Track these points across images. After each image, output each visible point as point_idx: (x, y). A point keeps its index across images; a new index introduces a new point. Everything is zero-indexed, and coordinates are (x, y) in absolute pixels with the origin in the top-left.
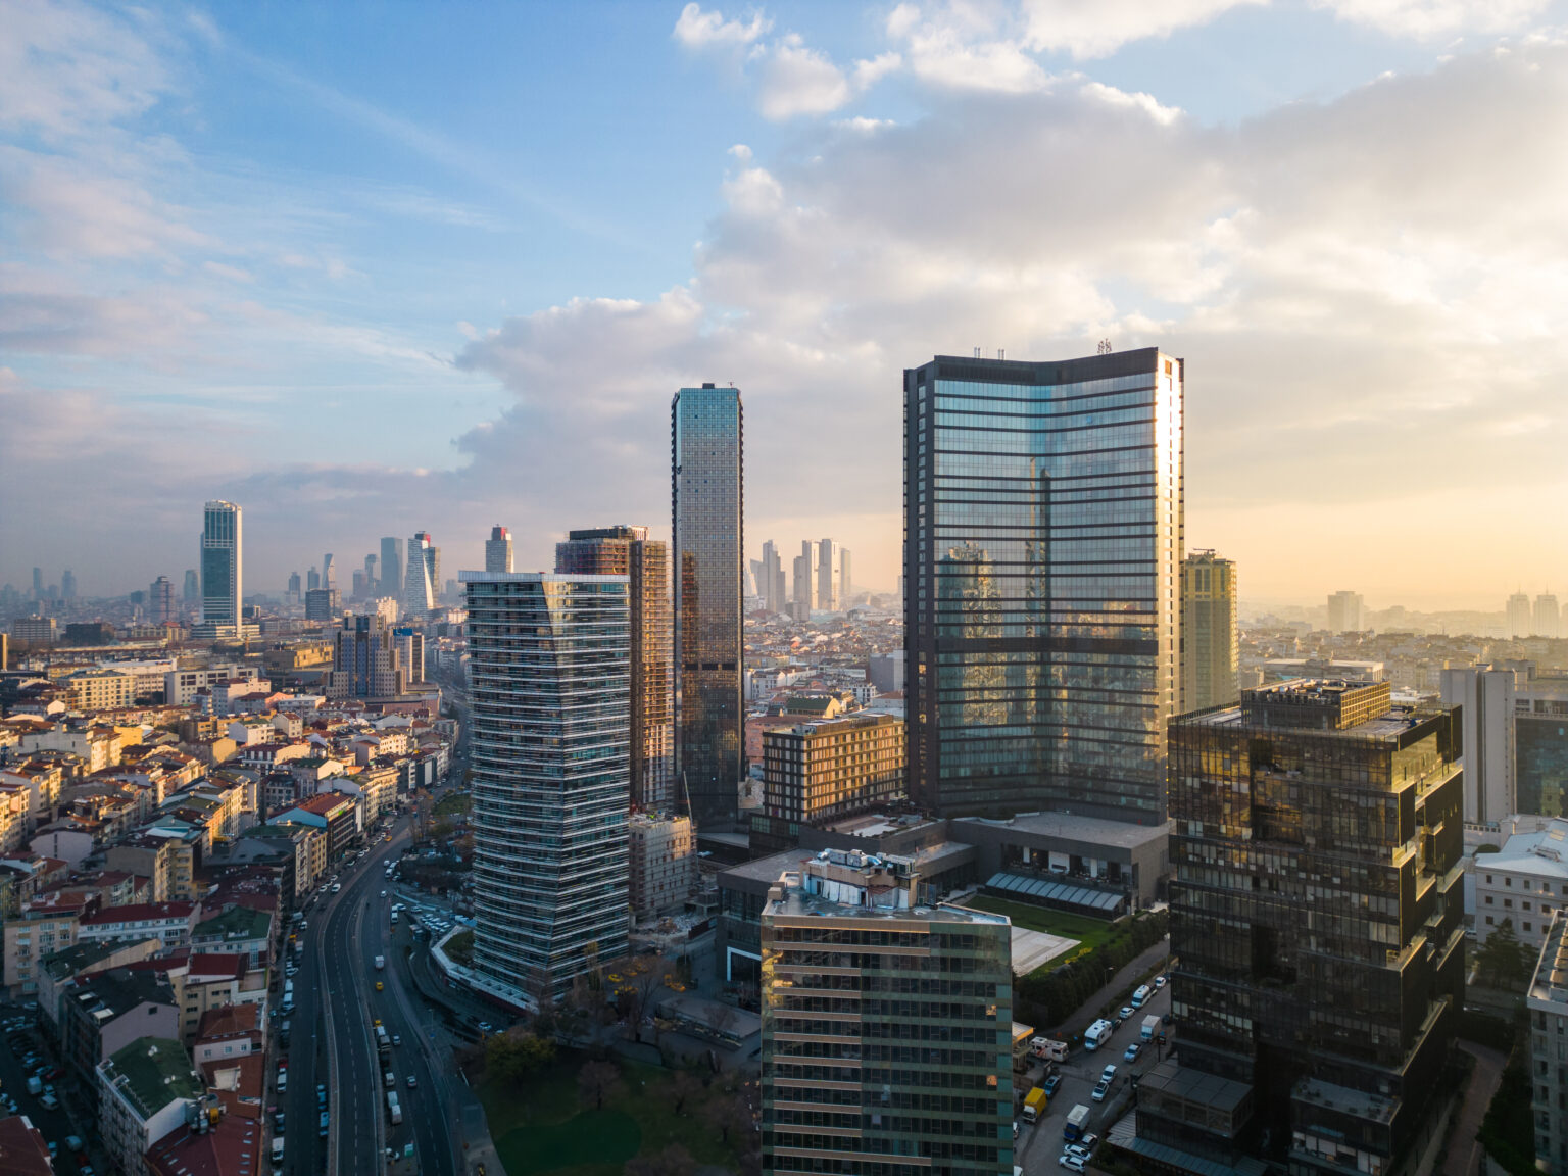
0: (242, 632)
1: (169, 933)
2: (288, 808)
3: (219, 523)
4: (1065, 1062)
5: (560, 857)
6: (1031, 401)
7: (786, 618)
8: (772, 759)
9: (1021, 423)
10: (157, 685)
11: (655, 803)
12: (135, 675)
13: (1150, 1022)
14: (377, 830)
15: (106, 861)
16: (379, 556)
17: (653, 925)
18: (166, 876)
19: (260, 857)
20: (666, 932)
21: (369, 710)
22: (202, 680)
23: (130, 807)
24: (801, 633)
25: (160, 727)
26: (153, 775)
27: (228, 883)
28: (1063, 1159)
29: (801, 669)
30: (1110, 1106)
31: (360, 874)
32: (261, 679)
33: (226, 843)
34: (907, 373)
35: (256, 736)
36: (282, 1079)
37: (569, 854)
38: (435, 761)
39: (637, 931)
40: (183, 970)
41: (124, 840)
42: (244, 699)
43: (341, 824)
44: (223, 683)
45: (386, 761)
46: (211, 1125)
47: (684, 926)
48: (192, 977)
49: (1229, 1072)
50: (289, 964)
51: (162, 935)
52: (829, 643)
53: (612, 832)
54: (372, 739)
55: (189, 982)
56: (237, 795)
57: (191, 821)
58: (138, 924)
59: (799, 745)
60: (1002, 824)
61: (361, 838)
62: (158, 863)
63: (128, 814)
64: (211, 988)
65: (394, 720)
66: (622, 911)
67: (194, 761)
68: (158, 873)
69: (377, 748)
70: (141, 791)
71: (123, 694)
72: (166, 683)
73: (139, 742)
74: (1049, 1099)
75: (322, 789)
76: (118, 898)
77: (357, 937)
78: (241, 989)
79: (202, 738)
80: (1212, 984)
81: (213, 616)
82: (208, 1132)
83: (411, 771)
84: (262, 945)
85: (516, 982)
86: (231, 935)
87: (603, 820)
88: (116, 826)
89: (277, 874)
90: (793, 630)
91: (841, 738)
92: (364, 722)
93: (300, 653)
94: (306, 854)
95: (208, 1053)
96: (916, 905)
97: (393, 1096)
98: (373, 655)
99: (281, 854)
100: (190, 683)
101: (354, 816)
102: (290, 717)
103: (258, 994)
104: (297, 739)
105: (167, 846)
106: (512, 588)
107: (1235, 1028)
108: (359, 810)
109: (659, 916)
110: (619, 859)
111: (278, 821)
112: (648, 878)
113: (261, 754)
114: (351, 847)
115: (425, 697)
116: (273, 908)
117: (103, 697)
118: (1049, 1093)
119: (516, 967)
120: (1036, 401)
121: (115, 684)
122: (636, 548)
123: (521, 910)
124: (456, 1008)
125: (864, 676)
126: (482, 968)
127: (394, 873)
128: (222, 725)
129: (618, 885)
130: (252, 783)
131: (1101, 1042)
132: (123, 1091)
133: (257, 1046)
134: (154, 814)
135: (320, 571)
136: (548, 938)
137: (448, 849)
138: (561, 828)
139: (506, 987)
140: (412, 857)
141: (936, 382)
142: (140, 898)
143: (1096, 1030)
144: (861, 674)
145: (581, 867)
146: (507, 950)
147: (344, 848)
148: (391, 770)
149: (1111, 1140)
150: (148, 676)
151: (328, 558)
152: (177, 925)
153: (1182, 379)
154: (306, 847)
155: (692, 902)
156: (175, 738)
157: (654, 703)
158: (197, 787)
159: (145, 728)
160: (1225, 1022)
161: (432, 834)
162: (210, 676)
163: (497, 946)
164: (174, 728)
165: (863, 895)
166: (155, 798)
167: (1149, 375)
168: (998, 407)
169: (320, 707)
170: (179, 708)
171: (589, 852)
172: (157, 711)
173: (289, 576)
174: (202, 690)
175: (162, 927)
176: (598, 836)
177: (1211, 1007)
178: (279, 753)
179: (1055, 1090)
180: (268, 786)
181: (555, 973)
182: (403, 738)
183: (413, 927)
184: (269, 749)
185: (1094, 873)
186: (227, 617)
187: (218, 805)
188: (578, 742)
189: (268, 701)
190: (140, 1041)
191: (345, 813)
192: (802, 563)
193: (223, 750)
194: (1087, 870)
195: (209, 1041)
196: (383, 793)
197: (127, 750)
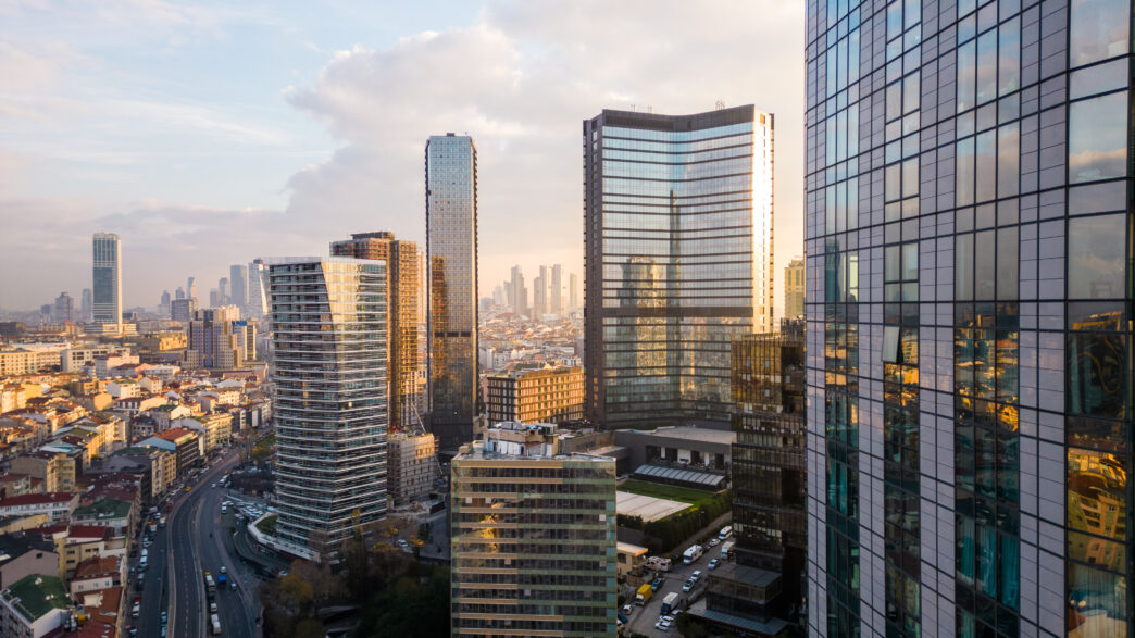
0: (122, 328)
1: (55, 513)
2: (147, 437)
3: (104, 249)
4: (669, 571)
5: (335, 456)
6: (670, 142)
7: (525, 318)
8: (494, 396)
9: (664, 158)
10: (55, 361)
11: (410, 426)
12: (40, 352)
13: (727, 546)
14: (215, 456)
15: (10, 467)
16: (229, 279)
17: (406, 507)
18: (55, 479)
19: (126, 468)
20: (415, 511)
21: (213, 375)
22: (88, 356)
23: (30, 436)
24: (533, 326)
25: (56, 386)
26: (48, 415)
27: (100, 485)
28: (657, 624)
29: (531, 348)
30: (694, 594)
31: (201, 484)
32: (132, 354)
33: (100, 459)
34: (585, 123)
35: (126, 392)
36: (136, 609)
37: (343, 454)
38: (260, 411)
39: (395, 511)
40: (64, 534)
41: (24, 454)
42: (119, 368)
43: (187, 449)
44: (104, 357)
45: (223, 409)
46: (78, 625)
47: (427, 506)
48: (70, 540)
49: (767, 566)
50: (146, 539)
51: (51, 514)
52: (553, 332)
53: (375, 440)
54: (214, 394)
55: (69, 542)
56: (110, 428)
57: (75, 444)
58: (33, 506)
59: (513, 385)
60: (648, 432)
61: (203, 460)
62: (49, 469)
63: (29, 440)
64: (84, 547)
65: (231, 382)
66: (382, 495)
67: (80, 408)
68: (49, 476)
69: (217, 400)
70: (39, 426)
71: (29, 366)
72: (61, 358)
73: (40, 395)
74: (654, 592)
75: (173, 426)
76: (18, 491)
77: (196, 522)
78: (106, 548)
79: (86, 393)
80: (757, 509)
81: (101, 317)
82: (76, 630)
83: (242, 416)
84: (124, 522)
85: (306, 543)
86: (101, 515)
87: (367, 431)
88: (20, 448)
89: (138, 479)
90: (528, 325)
91: (542, 381)
92: (208, 384)
93: (164, 340)
94: (160, 468)
95: (81, 587)
96: (557, 455)
97: (215, 617)
98: (216, 338)
99: (140, 467)
100: (79, 358)
101: (197, 444)
102: (152, 379)
103: (119, 550)
104: (158, 394)
105: (56, 458)
106: (300, 268)
107: (771, 537)
108: (201, 440)
109: (411, 502)
110: (380, 458)
111: (139, 445)
112: (403, 475)
113: (130, 404)
114: (195, 467)
115: (255, 368)
116: (133, 499)
117: (15, 367)
118: (654, 588)
119: (306, 533)
120: (673, 143)
121: (24, 359)
122: (394, 246)
123: (310, 493)
124: (265, 564)
125: (573, 352)
126: (283, 536)
127: (226, 482)
128: (102, 385)
129: (379, 477)
130: (122, 420)
131: (695, 558)
132: (16, 606)
133: (117, 582)
134: (49, 440)
135: (185, 290)
136: (328, 512)
137: (266, 466)
138: (337, 436)
139: (299, 547)
140: (239, 472)
141: (604, 128)
142: (37, 490)
143: (691, 551)
144: (571, 351)
145: (351, 464)
146: (300, 521)
147: (190, 467)
148: (227, 415)
149: (690, 612)
150: (49, 354)
151: (191, 280)
152: (61, 507)
153: (772, 128)
154: (160, 463)
155: (436, 492)
156: (67, 393)
157: (409, 356)
158: (81, 422)
159: (46, 386)
160: (765, 533)
161: (255, 457)
162: (94, 353)
163: (292, 519)
164: (66, 388)
165: (522, 449)
166: (50, 431)
167: (749, 124)
168: (647, 146)
169: (176, 374)
170: (70, 374)
171: (357, 453)
172: (54, 376)
173: (162, 294)
174: (88, 363)
175: (50, 508)
176: (364, 442)
177: (757, 525)
178: (143, 403)
179: (660, 586)
180: (135, 425)
181: (332, 536)
182: (236, 394)
183: (237, 515)
184: (137, 400)
185: (707, 462)
186: (111, 318)
187: (95, 434)
188: (348, 376)
189: (137, 369)
190: (30, 576)
191: (189, 441)
192: (539, 282)
193: (102, 402)
194: (702, 461)
195: (82, 579)
196: (221, 431)
197: (30, 401)
